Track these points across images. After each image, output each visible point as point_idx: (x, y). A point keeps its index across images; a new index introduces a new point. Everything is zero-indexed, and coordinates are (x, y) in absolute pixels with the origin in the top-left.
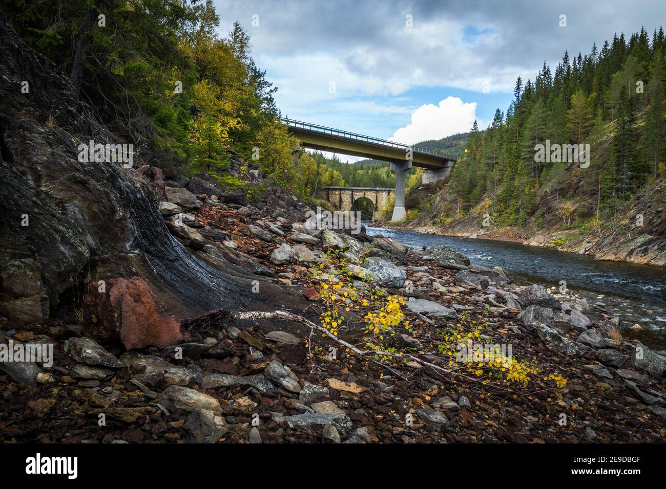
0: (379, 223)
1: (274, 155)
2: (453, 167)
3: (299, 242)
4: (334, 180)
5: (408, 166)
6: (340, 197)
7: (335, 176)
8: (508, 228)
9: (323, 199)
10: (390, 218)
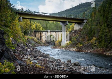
0: (56, 47)
1: (16, 31)
2: (86, 22)
3: (25, 58)
4: (38, 27)
5: (66, 23)
6: (41, 35)
7: (38, 26)
8: (101, 48)
9: (33, 36)
10: (60, 45)
